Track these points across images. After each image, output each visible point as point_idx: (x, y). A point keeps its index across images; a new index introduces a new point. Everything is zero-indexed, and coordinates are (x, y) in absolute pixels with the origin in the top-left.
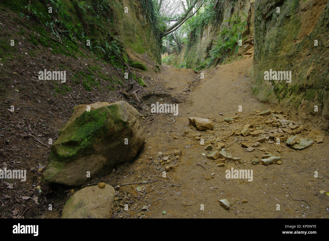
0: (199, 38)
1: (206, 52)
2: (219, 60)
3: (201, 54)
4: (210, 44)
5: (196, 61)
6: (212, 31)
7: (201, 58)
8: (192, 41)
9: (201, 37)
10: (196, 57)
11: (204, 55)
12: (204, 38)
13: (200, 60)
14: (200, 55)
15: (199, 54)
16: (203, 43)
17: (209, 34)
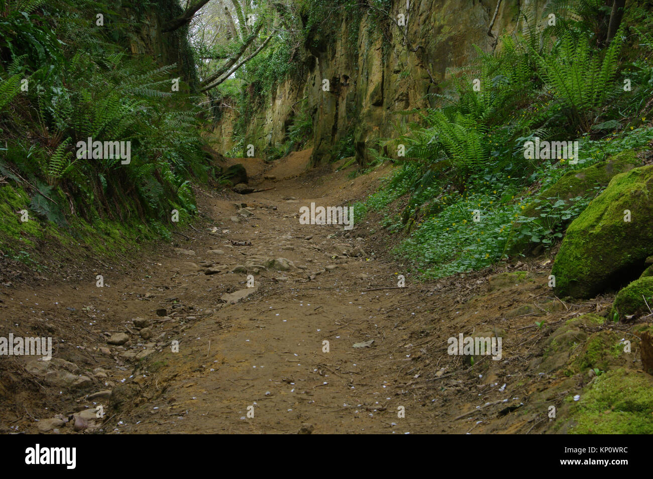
0: (270, 100)
1: (283, 129)
2: (299, 145)
3: (275, 133)
4: (290, 114)
5: (265, 147)
6: (293, 91)
7: (276, 141)
8: (253, 102)
9: (274, 99)
10: (266, 138)
11: (281, 136)
12: (278, 102)
13: (274, 145)
14: (272, 136)
15: (271, 134)
16: (277, 112)
17: (287, 95)
